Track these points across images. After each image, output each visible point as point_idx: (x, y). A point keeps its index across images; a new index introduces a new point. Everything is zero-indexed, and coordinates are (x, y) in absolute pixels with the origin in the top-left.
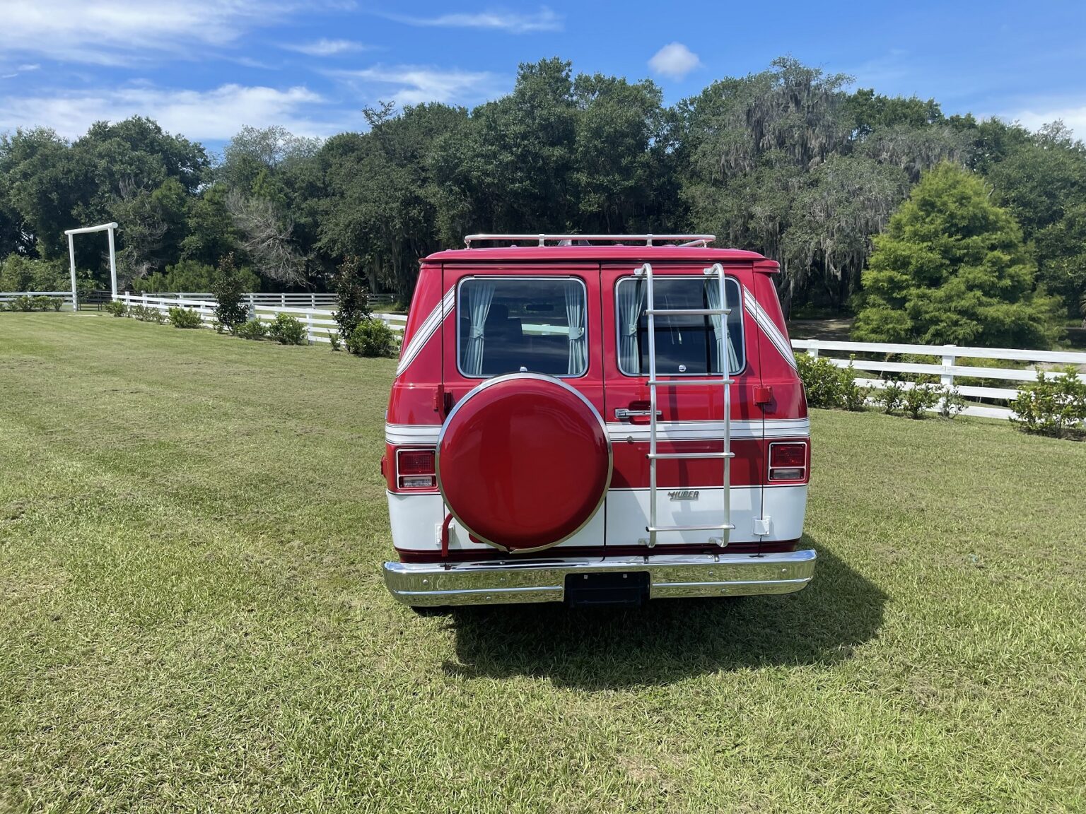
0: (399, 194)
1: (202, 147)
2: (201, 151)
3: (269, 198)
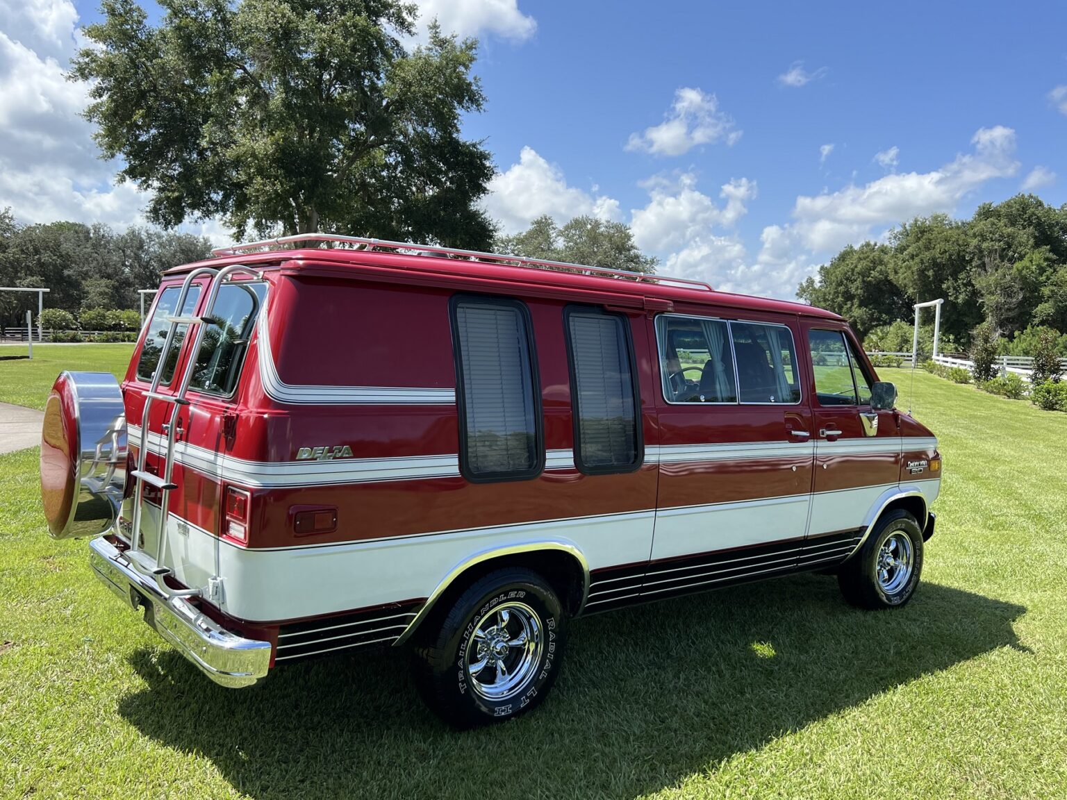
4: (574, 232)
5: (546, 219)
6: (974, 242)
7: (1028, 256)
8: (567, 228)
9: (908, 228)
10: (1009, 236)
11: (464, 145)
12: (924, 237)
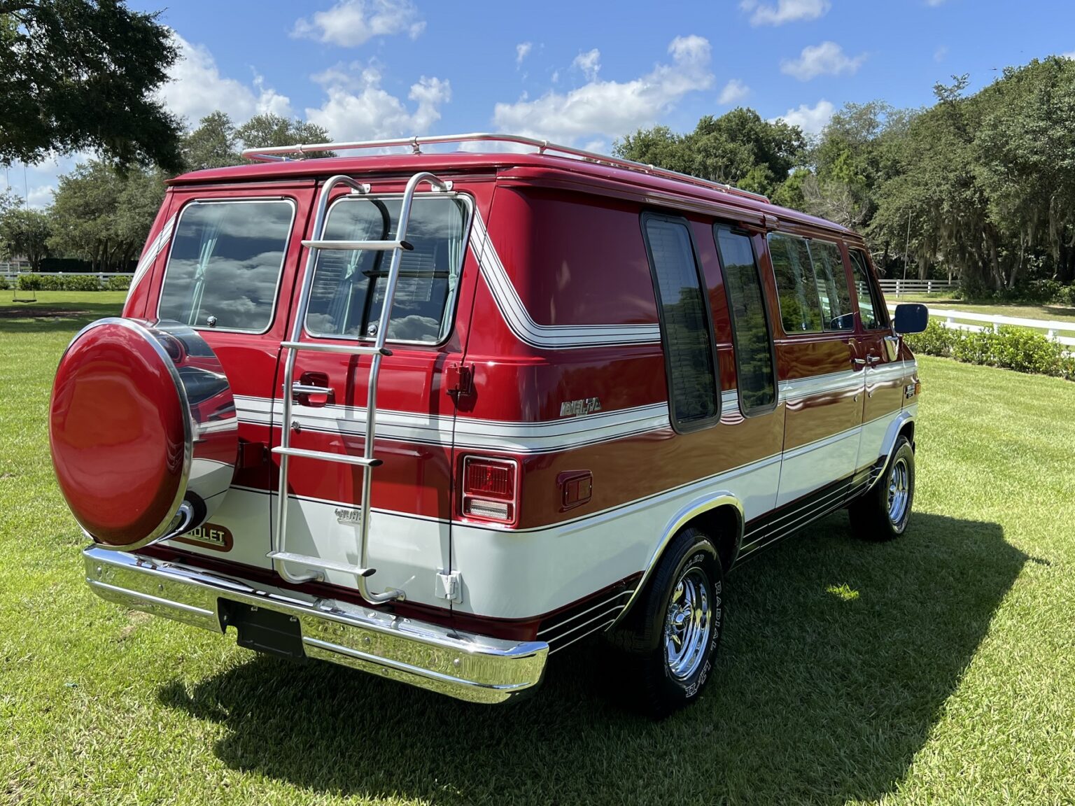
0: (951, 175)
1: (799, 130)
2: (798, 134)
3: (847, 180)
4: (256, 133)
5: (219, 116)
6: (699, 158)
7: (750, 173)
8: (247, 128)
9: (631, 141)
10: (731, 152)
11: (134, 17)
12: (650, 152)
